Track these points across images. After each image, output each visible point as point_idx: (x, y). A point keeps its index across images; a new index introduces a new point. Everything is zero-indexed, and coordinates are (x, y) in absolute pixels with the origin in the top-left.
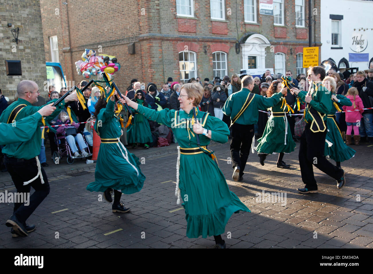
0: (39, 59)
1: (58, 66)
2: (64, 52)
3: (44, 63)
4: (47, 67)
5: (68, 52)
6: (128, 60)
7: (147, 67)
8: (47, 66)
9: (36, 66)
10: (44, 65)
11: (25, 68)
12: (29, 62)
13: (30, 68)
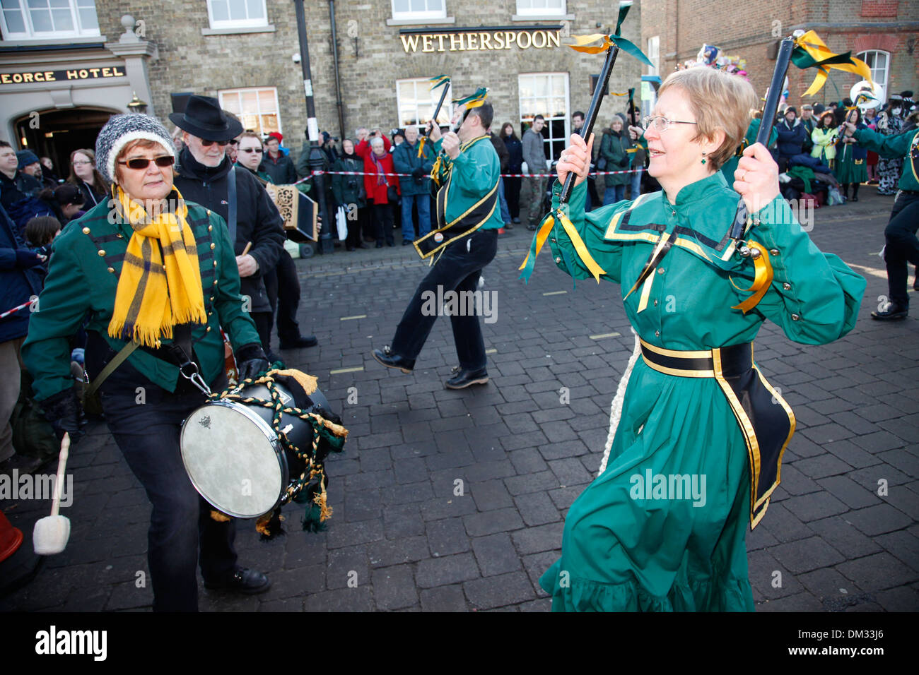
0: (633, 71)
1: (656, 80)
2: (667, 60)
3: (639, 76)
4: (643, 83)
5: (673, 60)
6: (765, 69)
7: (796, 80)
8: (643, 81)
9: (628, 80)
10: (639, 80)
11: (613, 85)
12: (619, 76)
13: (620, 84)
